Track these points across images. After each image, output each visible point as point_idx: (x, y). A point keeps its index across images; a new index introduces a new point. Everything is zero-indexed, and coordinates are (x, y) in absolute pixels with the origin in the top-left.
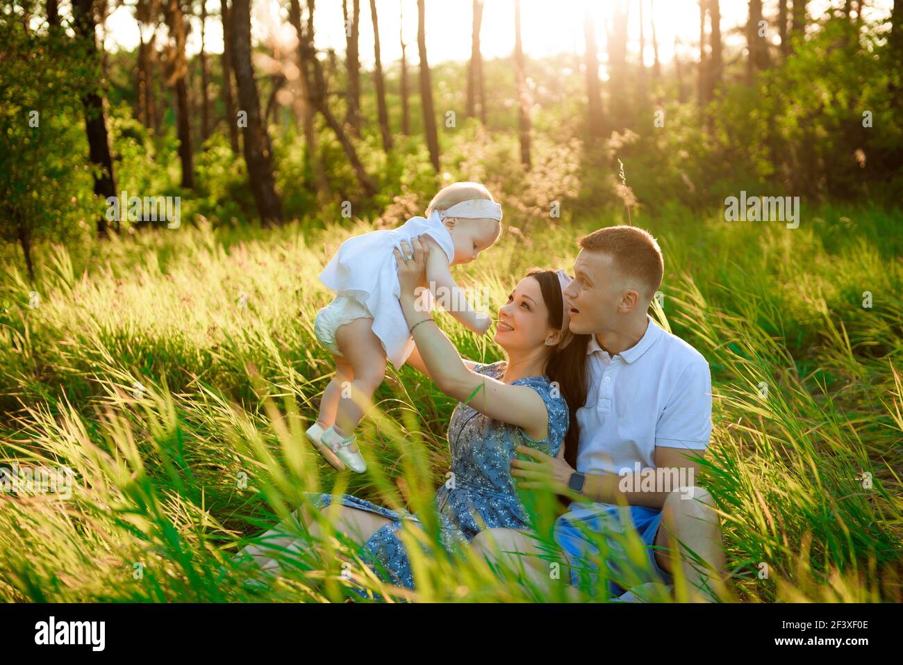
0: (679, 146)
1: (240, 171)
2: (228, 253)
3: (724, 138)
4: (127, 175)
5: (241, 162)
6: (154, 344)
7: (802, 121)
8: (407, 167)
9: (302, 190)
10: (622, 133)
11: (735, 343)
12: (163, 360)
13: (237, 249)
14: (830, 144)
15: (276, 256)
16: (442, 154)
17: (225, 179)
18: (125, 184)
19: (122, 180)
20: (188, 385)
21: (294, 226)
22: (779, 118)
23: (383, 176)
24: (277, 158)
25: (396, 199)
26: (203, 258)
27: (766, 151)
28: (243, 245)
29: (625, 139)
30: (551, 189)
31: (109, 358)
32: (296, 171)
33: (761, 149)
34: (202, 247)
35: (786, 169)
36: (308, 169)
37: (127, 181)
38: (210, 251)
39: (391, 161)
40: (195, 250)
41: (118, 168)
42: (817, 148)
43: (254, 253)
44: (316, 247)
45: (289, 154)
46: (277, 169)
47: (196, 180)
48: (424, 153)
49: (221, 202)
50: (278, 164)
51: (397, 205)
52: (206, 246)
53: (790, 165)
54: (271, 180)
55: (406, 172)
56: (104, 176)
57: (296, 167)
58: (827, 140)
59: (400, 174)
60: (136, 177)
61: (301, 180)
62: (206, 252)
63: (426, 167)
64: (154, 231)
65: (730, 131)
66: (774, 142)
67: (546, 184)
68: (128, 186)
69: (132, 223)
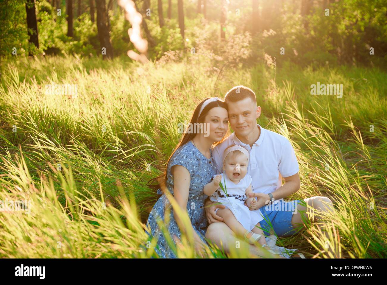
0: (292, 34)
1: (94, 30)
2: (89, 73)
3: (312, 33)
4: (43, 28)
5: (95, 26)
6: (55, 118)
7: (347, 27)
8: (170, 35)
9: (122, 41)
10: (268, 31)
11: (314, 138)
12: (58, 125)
13: (93, 72)
14: (359, 38)
15: (110, 76)
16: (185, 29)
17: (88, 34)
19: (41, 30)
20: (70, 141)
21: (118, 59)
22: (337, 25)
23: (159, 38)
24: (111, 26)
25: (165, 53)
26: (77, 75)
27: (330, 39)
28: (95, 69)
29: (269, 33)
30: (235, 54)
31: (36, 126)
32: (120, 32)
33: (328, 38)
34: (77, 70)
35: (339, 50)
36: (125, 31)
37: (43, 31)
38: (80, 71)
39: (163, 32)
40: (74, 70)
41: (39, 25)
42: (353, 40)
43: (101, 74)
44: (128, 71)
45: (117, 24)
46: (112, 31)
47: (74, 32)
48: (178, 30)
49: (85, 44)
50: (112, 28)
51: (166, 56)
52: (79, 69)
53: (341, 47)
54: (108, 36)
55: (169, 37)
56: (34, 34)
57: (120, 30)
58: (358, 36)
59: (167, 38)
60: (47, 30)
61: (122, 36)
62: (79, 72)
63: (179, 35)
64: (54, 57)
65: (315, 29)
66: (334, 36)
67: (233, 51)
68: (43, 34)
69: (44, 50)
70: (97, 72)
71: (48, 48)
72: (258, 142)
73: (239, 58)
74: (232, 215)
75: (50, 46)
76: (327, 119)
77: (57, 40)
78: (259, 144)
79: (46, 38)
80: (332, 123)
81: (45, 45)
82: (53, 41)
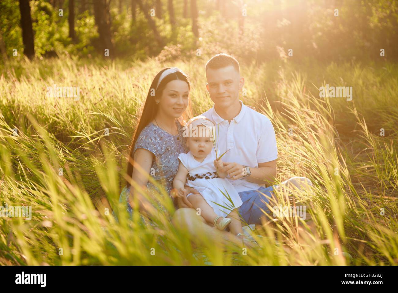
2: (78, 70)
4: (40, 30)
18: (39, 34)
19: (37, 33)
23: (169, 37)
28: (86, 66)
36: (132, 32)
37: (40, 33)
41: (35, 27)
43: (91, 71)
49: (87, 46)
51: (166, 51)
57: (126, 31)
59: (177, 36)
60: (45, 32)
63: (190, 34)
68: (40, 36)
69: (42, 55)
70: (88, 69)
71: (46, 52)
72: (238, 119)
73: (248, 51)
74: (203, 200)
75: (48, 50)
76: (325, 102)
77: (56, 43)
78: (238, 121)
79: (44, 40)
80: (330, 107)
81: (42, 48)
82: (52, 44)
